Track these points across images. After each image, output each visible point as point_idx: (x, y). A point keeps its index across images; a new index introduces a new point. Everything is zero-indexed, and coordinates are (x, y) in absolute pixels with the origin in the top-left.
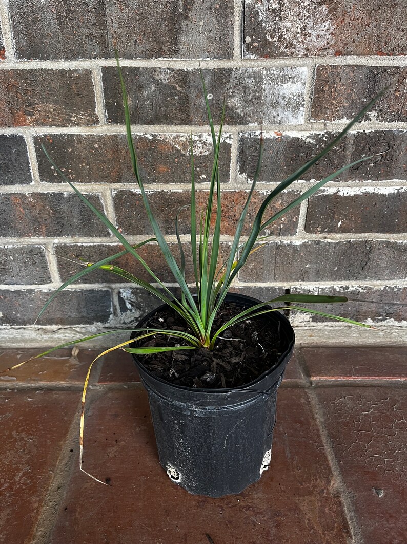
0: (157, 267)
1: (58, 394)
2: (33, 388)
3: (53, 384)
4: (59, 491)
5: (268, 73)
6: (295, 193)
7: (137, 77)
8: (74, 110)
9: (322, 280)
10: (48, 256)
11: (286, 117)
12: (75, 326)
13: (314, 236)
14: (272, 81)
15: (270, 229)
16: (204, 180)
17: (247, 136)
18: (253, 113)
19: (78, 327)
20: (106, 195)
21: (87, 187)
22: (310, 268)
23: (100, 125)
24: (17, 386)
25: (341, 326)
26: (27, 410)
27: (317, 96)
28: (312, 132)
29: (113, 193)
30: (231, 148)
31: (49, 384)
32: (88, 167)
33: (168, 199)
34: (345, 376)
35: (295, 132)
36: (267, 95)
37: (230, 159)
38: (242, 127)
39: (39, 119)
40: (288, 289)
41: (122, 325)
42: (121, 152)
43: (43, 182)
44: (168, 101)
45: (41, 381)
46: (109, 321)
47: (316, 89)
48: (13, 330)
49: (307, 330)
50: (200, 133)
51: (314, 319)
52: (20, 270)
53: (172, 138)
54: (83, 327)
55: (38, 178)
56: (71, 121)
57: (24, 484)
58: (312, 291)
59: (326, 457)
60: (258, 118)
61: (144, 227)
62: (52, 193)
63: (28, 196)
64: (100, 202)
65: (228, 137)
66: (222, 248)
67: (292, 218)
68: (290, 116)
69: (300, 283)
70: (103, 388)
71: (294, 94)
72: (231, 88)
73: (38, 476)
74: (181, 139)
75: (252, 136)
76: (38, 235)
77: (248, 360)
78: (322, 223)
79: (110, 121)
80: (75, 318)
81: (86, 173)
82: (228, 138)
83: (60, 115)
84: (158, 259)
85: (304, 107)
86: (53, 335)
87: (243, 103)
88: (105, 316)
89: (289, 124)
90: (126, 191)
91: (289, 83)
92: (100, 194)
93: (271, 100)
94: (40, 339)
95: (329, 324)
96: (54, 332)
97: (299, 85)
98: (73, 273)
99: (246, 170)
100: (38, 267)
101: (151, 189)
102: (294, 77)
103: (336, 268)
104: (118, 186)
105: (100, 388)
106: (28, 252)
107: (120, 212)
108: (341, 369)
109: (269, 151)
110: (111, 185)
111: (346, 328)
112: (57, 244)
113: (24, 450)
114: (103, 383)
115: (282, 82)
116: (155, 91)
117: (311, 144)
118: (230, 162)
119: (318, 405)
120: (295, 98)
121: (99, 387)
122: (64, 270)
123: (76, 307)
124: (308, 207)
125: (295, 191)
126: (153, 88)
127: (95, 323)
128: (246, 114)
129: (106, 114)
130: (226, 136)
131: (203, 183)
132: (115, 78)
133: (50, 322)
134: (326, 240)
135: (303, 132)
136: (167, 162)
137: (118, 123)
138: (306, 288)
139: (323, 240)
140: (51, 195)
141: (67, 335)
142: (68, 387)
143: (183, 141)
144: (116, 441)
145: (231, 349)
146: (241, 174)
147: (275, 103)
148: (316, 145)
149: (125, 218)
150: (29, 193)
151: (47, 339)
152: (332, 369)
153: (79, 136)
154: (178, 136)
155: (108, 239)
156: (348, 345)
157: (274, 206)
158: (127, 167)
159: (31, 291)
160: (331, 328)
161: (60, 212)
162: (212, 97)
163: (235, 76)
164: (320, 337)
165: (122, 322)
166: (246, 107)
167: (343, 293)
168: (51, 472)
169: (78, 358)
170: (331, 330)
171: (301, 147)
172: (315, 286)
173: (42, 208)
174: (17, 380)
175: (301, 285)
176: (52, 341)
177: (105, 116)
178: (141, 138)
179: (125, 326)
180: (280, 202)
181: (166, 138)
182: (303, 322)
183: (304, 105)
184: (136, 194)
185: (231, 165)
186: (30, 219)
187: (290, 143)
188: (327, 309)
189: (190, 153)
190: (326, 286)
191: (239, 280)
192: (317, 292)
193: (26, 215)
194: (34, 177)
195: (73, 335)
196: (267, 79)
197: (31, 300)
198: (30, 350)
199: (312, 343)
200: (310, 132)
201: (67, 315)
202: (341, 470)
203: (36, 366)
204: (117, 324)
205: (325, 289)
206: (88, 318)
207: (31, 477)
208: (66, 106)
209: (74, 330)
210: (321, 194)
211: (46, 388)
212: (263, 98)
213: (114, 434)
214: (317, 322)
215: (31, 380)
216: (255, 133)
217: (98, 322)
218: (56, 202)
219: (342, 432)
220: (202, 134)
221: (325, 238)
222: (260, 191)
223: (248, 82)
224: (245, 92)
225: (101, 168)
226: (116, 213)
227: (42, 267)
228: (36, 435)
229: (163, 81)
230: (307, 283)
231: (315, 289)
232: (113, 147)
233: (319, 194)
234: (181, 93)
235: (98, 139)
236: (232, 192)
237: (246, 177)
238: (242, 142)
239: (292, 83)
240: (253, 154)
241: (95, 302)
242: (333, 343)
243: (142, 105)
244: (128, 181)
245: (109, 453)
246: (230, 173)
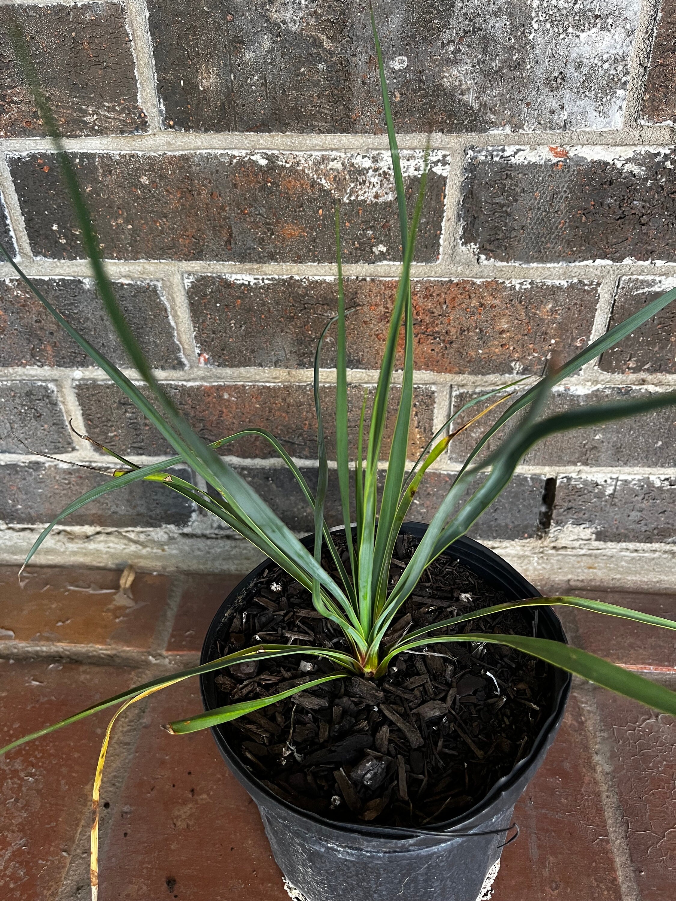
0: (281, 430)
1: (88, 673)
2: (44, 654)
3: (82, 648)
4: (79, 896)
5: (545, 5)
6: (586, 288)
7: (229, 17)
8: (91, 99)
9: (626, 464)
10: (63, 403)
11: (581, 113)
12: (126, 529)
13: (618, 377)
14: (552, 23)
15: (523, 360)
16: (382, 256)
17: (483, 158)
18: (503, 104)
19: (133, 531)
20: (172, 284)
21: (131, 268)
22: (603, 442)
23: (150, 132)
24: (15, 651)
25: (656, 551)
26: (29, 708)
27: (660, 62)
28: (638, 149)
29: (186, 281)
30: (445, 185)
31: (74, 649)
32: (130, 227)
33: (304, 297)
34: (657, 665)
35: (598, 148)
36: (539, 59)
37: (443, 212)
38: (473, 138)
39: (17, 119)
40: (552, 479)
41: (216, 532)
42: (199, 194)
43: (38, 258)
44: (303, 74)
45: (59, 641)
46: (190, 524)
47: (658, 45)
48: (10, 531)
49: (584, 555)
50: (375, 153)
51: (600, 536)
52: (12, 428)
53: (311, 163)
54: (142, 532)
55: (27, 248)
56: (86, 123)
57: (13, 877)
58: (602, 485)
59: (611, 861)
60: (512, 116)
61: (253, 351)
62: (60, 280)
63: (10, 285)
64: (160, 301)
65: (439, 161)
66: (416, 396)
67: (574, 339)
68: (590, 110)
69: (577, 468)
70: (176, 663)
71: (605, 57)
72: (453, 41)
73: (40, 861)
74: (331, 165)
75: (496, 159)
76: (39, 364)
77: (461, 709)
78: (640, 353)
79: (171, 123)
80: (125, 515)
81: (126, 238)
82: (440, 164)
83: (62, 110)
84: (284, 415)
85: (626, 90)
86: (86, 544)
87: (480, 79)
88: (183, 514)
89: (587, 129)
90: (213, 278)
91: (594, 30)
92: (159, 284)
93: (547, 71)
94: (62, 550)
95: (631, 546)
96: (88, 537)
97: (619, 34)
98: (115, 435)
99: (478, 235)
100: (46, 423)
101: (266, 274)
102: (607, 16)
103: (660, 443)
104: (196, 266)
105: (170, 663)
106: (23, 395)
107: (203, 321)
108: (653, 648)
109: (533, 192)
110: (180, 264)
111: (666, 556)
112: (79, 380)
113: (17, 801)
114: (176, 653)
115: (577, 27)
116: (271, 51)
117: (634, 176)
118: (441, 217)
119: (601, 731)
120: (606, 66)
121: (167, 661)
122: (97, 430)
123: (126, 497)
124: (611, 318)
125: (586, 282)
126: (267, 44)
127: (164, 526)
128: (484, 105)
129: (162, 107)
130: (434, 159)
131: (378, 263)
132: (179, 22)
133: (81, 520)
134: (645, 387)
135: (618, 148)
136: (301, 217)
137: (190, 127)
138: (590, 478)
139: (638, 387)
140: (58, 283)
141: (111, 545)
142: (109, 655)
143: (337, 170)
144: (192, 791)
145: (425, 678)
146: (464, 244)
147: (556, 78)
148: (646, 180)
149: (214, 333)
150: (11, 281)
151: (75, 549)
152: (633, 648)
153: (106, 158)
154: (324, 159)
155: (181, 373)
156: (666, 589)
157: (535, 314)
158: (214, 227)
159: (37, 466)
160: (635, 554)
161: (79, 319)
162: (405, 64)
163: (464, 10)
164: (610, 570)
165: (215, 525)
166: (486, 88)
167: (668, 490)
168: (64, 854)
169: (133, 593)
170: (633, 558)
171: (611, 183)
172: (609, 475)
173: (41, 309)
174: (15, 639)
175: (579, 472)
176: (85, 555)
177: (160, 111)
178: (241, 163)
179: (222, 532)
180: (550, 306)
181: (298, 163)
182: (577, 540)
183: (625, 83)
184: (234, 284)
185: (443, 224)
186: (20, 332)
187: (586, 174)
188: (630, 518)
189: (353, 198)
190: (633, 477)
191: (451, 459)
192: (613, 487)
193: (12, 323)
194: (20, 246)
195: (124, 547)
196: (541, 19)
197: (40, 482)
198: (45, 570)
199: (591, 580)
200: (634, 148)
201: (109, 509)
202: (641, 891)
203: (53, 606)
204: (206, 529)
205: (630, 482)
206: (151, 517)
207: (27, 863)
208: (71, 91)
209: (125, 536)
210: (646, 290)
211: (68, 657)
212: (529, 67)
213: (190, 773)
214: (605, 541)
215: (41, 638)
216: (503, 150)
217: (169, 524)
218: (69, 299)
219: (648, 801)
220: (378, 154)
221: (643, 382)
222: (507, 282)
223: (493, 27)
224: (484, 51)
225: (157, 229)
226: (194, 323)
227: (54, 424)
228: (41, 767)
229: (290, 25)
230: (594, 469)
231: (609, 481)
232: (182, 182)
233: (641, 291)
234: (331, 53)
235: (148, 164)
236: (442, 283)
237: (477, 250)
238: (471, 172)
239: (602, 29)
240: (497, 200)
241: (161, 490)
242: (636, 583)
243: (242, 86)
244: (217, 257)
245: (178, 817)
246: (441, 241)
